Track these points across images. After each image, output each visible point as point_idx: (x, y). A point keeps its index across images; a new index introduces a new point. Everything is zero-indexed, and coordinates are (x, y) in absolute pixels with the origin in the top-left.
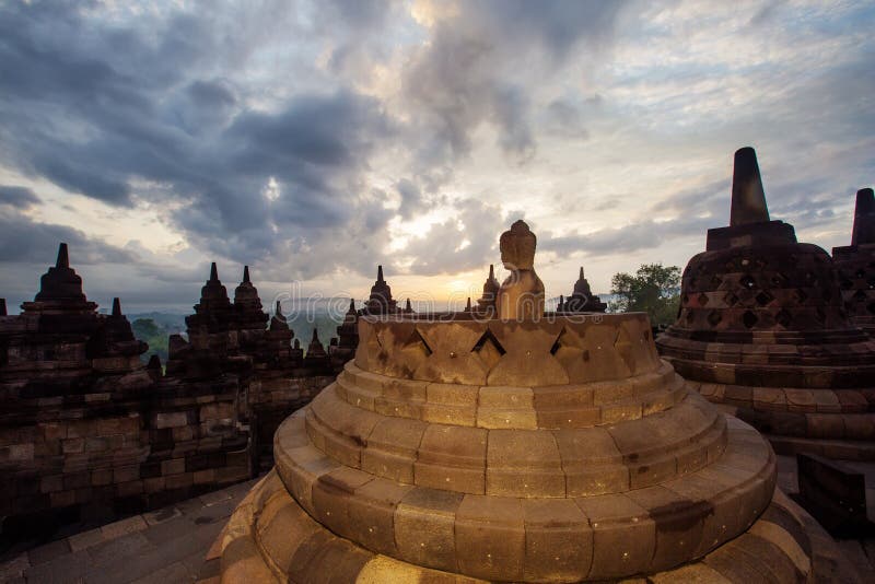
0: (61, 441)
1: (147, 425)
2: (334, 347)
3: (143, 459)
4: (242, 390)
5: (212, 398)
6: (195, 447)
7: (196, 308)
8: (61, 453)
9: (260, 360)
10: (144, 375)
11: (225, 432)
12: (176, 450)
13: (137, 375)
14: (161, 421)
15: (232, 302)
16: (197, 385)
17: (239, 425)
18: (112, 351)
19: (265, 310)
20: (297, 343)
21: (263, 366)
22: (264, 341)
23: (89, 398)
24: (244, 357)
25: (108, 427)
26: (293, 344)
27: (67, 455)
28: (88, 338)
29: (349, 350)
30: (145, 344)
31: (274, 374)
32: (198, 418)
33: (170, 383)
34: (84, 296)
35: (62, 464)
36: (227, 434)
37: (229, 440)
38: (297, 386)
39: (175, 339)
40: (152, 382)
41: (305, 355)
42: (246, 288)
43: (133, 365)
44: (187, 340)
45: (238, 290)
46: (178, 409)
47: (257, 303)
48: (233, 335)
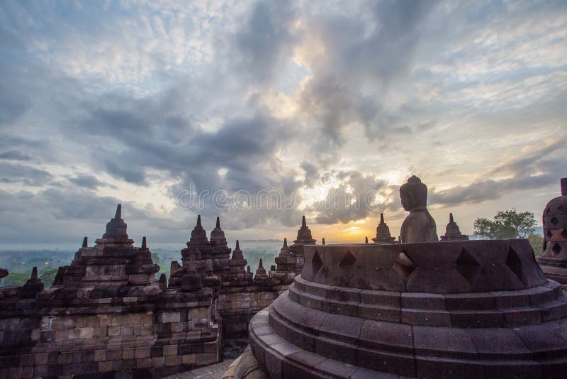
0: (108, 327)
1: (156, 320)
2: (273, 272)
3: (153, 342)
4: (214, 300)
5: (196, 304)
6: (184, 338)
7: (188, 244)
8: (107, 335)
9: (226, 280)
10: (157, 287)
11: (203, 329)
12: (173, 339)
13: (153, 287)
14: (165, 318)
15: (209, 240)
16: (188, 294)
17: (211, 324)
18: (140, 271)
19: (229, 246)
20: (249, 268)
21: (227, 283)
22: (228, 267)
23: (126, 300)
24: (216, 277)
25: (135, 319)
26: (246, 269)
27: (111, 337)
28: (128, 261)
29: (284, 274)
30: (158, 267)
31: (234, 289)
32: (187, 317)
33: (171, 293)
34: (127, 236)
35: (106, 342)
36: (204, 330)
37: (205, 334)
38: (249, 299)
39: (174, 264)
40: (161, 291)
41: (254, 277)
42: (218, 232)
43: (151, 280)
44: (181, 265)
45: (213, 233)
46: (175, 310)
47: (224, 241)
48: (209, 262)
